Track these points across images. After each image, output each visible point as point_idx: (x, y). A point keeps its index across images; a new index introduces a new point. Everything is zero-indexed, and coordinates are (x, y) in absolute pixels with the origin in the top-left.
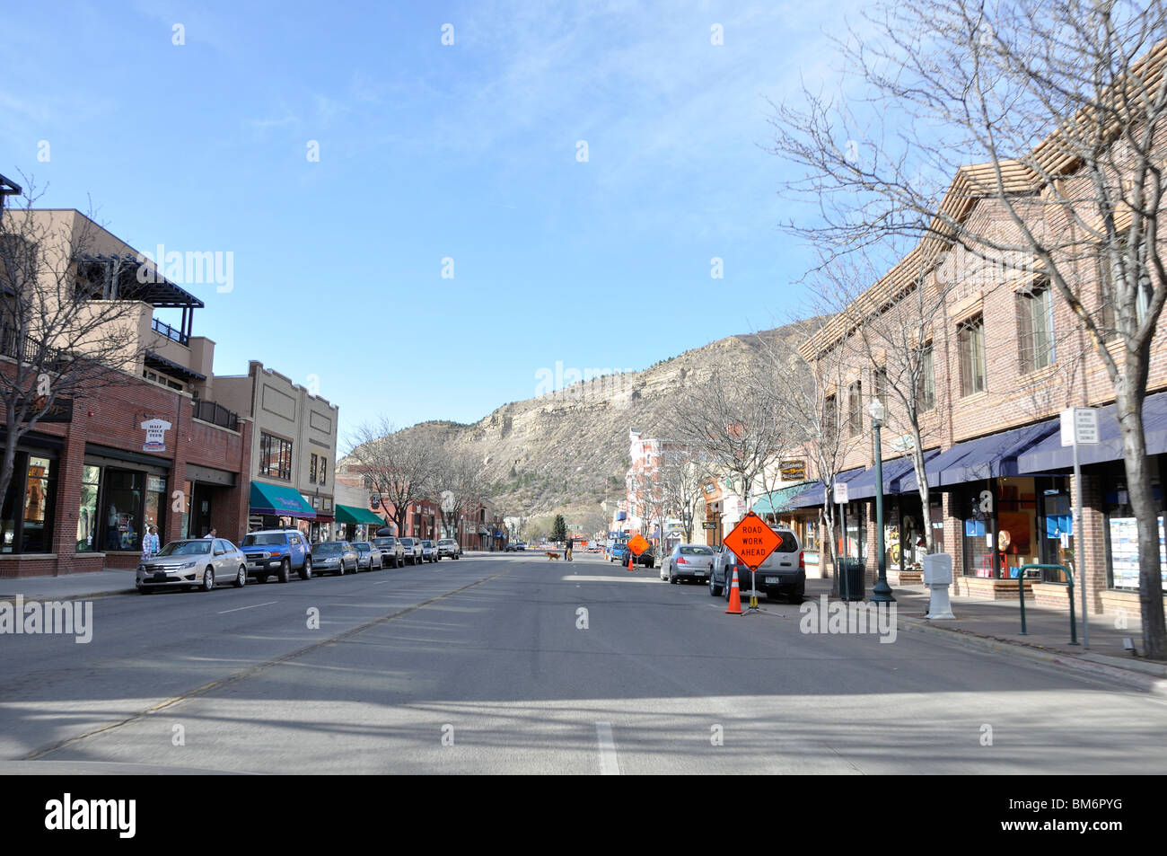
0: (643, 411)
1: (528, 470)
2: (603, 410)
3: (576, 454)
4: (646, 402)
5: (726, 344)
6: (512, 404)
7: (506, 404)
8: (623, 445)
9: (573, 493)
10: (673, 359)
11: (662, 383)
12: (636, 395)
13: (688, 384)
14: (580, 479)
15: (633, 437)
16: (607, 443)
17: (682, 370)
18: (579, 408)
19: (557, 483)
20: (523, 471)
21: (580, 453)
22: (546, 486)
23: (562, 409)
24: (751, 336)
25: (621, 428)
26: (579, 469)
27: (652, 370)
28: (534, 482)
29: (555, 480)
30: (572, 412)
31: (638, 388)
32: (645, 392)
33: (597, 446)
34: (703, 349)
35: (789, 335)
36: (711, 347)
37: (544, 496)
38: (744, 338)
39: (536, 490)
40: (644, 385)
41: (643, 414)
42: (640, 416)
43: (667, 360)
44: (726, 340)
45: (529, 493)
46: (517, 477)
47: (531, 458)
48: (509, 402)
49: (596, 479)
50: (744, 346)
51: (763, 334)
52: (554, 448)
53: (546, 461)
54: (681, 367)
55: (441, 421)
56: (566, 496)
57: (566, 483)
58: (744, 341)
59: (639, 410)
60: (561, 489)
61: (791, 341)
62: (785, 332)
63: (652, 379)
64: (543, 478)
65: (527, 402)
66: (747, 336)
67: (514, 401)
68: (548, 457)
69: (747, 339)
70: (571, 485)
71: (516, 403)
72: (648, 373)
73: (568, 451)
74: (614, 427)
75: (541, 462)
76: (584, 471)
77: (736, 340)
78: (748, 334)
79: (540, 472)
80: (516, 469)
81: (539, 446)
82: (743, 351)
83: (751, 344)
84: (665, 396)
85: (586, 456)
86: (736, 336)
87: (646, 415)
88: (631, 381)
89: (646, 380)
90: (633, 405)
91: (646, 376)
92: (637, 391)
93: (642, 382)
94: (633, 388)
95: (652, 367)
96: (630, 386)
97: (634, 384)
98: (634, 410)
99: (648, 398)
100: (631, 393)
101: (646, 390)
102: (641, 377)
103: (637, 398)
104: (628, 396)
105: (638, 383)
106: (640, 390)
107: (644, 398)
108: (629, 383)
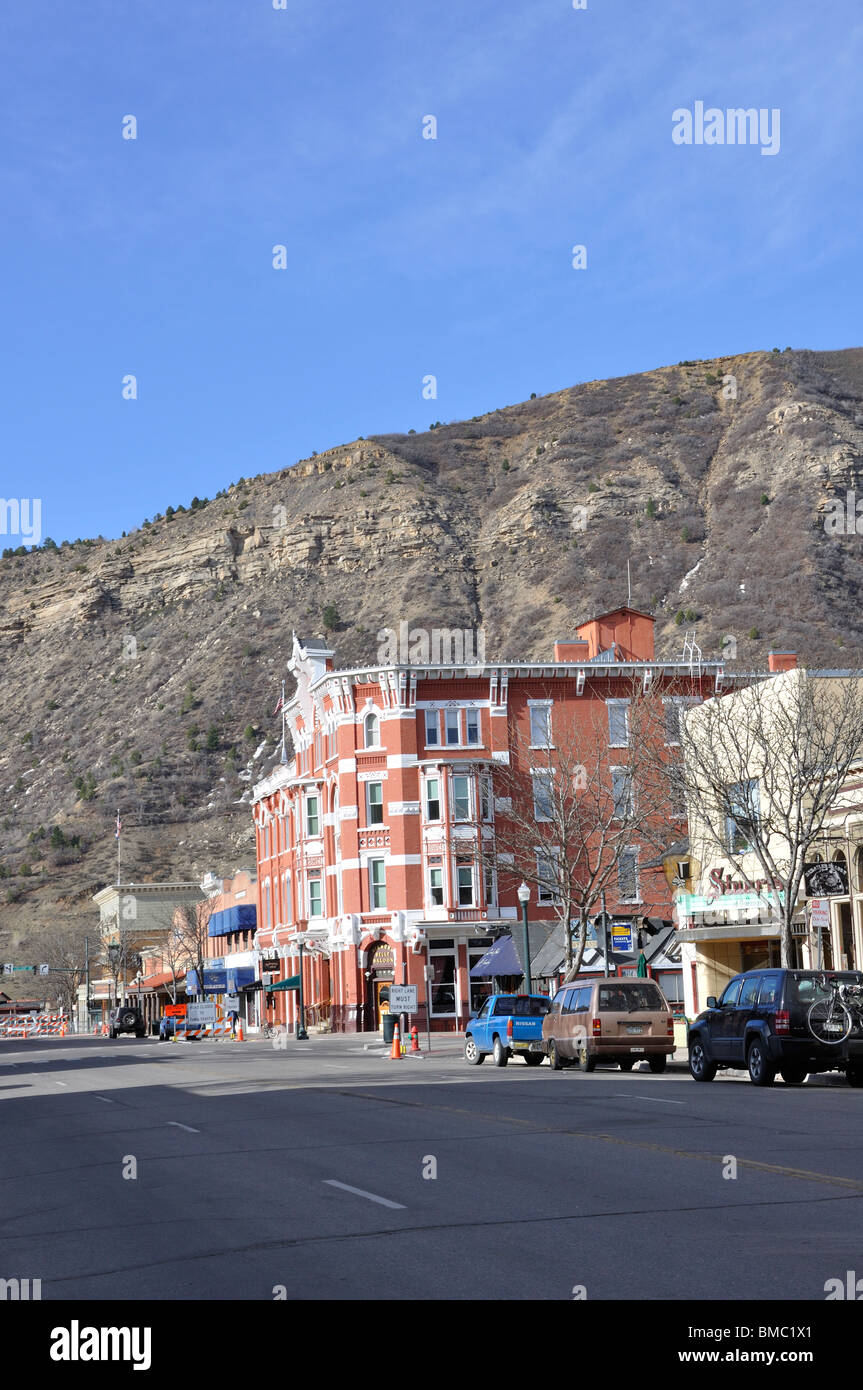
2: (14, 645)
4: (136, 620)
5: (348, 461)
8: (75, 738)
10: (206, 503)
11: (177, 569)
12: (107, 601)
13: (248, 570)
15: (304, 662)
17: (233, 532)
24: (413, 438)
25: (70, 693)
27: (150, 533)
31: (113, 584)
32: (131, 593)
34: (285, 475)
35: (512, 434)
36: (310, 469)
38: (396, 445)
40: (128, 574)
43: (188, 506)
44: (347, 450)
50: (397, 466)
51: (443, 432)
54: (227, 524)
58: (396, 452)
61: (519, 451)
62: (502, 427)
63: (151, 558)
66: (402, 439)
69: (403, 447)
72: (139, 542)
74: (49, 692)
77: (375, 449)
78: (406, 432)
82: (393, 479)
83: (416, 461)
84: (188, 604)
86: (375, 440)
88: (90, 565)
89: (132, 560)
90: (98, 629)
91: (132, 550)
92: (109, 592)
93: (122, 566)
94: (97, 583)
95: (147, 525)
96: (89, 578)
97: (100, 571)
98: (104, 642)
99: (140, 611)
100: (92, 596)
101: (133, 588)
102: (119, 552)
103: (109, 611)
104: (83, 605)
105: (110, 569)
106: (117, 590)
107: (129, 612)
108: (84, 571)
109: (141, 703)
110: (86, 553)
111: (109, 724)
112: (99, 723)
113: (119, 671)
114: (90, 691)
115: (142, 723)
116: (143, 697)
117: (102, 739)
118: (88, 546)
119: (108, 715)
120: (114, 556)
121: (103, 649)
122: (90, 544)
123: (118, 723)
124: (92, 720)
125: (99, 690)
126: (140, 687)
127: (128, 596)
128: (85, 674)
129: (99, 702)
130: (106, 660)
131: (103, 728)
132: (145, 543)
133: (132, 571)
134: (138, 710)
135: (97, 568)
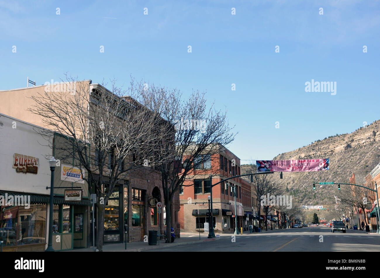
0: (353, 155)
1: (295, 188)
2: (331, 155)
3: (319, 179)
4: (355, 150)
6: (283, 154)
7: (279, 154)
8: (343, 173)
9: (319, 199)
10: (368, 126)
11: (363, 139)
12: (349, 146)
13: (377, 139)
14: (322, 192)
16: (334, 173)
17: (374, 132)
18: (318, 154)
19: (310, 194)
20: (292, 189)
21: (321, 178)
22: (305, 196)
23: (309, 156)
25: (342, 164)
26: (321, 186)
28: (299, 194)
29: (309, 193)
30: (315, 157)
31: (350, 143)
32: (353, 144)
33: (330, 174)
37: (304, 201)
39: (300, 198)
40: (353, 141)
41: (353, 156)
42: (352, 157)
45: (297, 200)
46: (289, 192)
47: (296, 182)
48: (281, 154)
49: (330, 191)
52: (307, 176)
53: (304, 183)
54: (373, 130)
55: (247, 165)
56: (315, 201)
57: (315, 194)
59: (351, 154)
60: (313, 197)
63: (357, 137)
64: (303, 192)
65: (290, 153)
67: (284, 153)
68: (305, 181)
70: (318, 195)
71: (285, 153)
72: (355, 134)
73: (314, 177)
74: (338, 164)
75: (301, 183)
76: (324, 188)
79: (301, 189)
80: (288, 188)
81: (299, 175)
84: (365, 146)
85: (324, 179)
87: (355, 157)
88: (345, 139)
89: (353, 138)
90: (347, 152)
91: (353, 136)
92: (349, 144)
93: (351, 139)
94: (346, 143)
95: (356, 131)
96: (345, 142)
97: (347, 140)
98: (348, 154)
99: (355, 148)
100: (346, 145)
101: (354, 143)
102: (350, 136)
103: (349, 148)
104: (344, 147)
105: (349, 140)
106: (351, 144)
107: (353, 148)
108: (344, 140)
109: (356, 166)
110: (344, 136)
111: (350, 170)
112: (348, 170)
113: (351, 160)
114: (346, 164)
115: (356, 170)
116: (356, 165)
117: (348, 173)
118: (344, 135)
119: (350, 168)
120: (350, 137)
121: (348, 155)
122: (345, 135)
123: (352, 170)
124: (346, 169)
125: (347, 163)
126: (356, 163)
127: (353, 145)
128: (345, 160)
129: (347, 166)
130: (349, 157)
131: (349, 171)
132: (356, 134)
133: (353, 140)
134: (355, 167)
135: (346, 140)
